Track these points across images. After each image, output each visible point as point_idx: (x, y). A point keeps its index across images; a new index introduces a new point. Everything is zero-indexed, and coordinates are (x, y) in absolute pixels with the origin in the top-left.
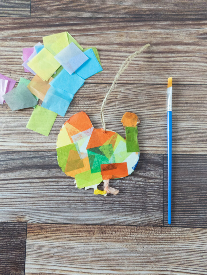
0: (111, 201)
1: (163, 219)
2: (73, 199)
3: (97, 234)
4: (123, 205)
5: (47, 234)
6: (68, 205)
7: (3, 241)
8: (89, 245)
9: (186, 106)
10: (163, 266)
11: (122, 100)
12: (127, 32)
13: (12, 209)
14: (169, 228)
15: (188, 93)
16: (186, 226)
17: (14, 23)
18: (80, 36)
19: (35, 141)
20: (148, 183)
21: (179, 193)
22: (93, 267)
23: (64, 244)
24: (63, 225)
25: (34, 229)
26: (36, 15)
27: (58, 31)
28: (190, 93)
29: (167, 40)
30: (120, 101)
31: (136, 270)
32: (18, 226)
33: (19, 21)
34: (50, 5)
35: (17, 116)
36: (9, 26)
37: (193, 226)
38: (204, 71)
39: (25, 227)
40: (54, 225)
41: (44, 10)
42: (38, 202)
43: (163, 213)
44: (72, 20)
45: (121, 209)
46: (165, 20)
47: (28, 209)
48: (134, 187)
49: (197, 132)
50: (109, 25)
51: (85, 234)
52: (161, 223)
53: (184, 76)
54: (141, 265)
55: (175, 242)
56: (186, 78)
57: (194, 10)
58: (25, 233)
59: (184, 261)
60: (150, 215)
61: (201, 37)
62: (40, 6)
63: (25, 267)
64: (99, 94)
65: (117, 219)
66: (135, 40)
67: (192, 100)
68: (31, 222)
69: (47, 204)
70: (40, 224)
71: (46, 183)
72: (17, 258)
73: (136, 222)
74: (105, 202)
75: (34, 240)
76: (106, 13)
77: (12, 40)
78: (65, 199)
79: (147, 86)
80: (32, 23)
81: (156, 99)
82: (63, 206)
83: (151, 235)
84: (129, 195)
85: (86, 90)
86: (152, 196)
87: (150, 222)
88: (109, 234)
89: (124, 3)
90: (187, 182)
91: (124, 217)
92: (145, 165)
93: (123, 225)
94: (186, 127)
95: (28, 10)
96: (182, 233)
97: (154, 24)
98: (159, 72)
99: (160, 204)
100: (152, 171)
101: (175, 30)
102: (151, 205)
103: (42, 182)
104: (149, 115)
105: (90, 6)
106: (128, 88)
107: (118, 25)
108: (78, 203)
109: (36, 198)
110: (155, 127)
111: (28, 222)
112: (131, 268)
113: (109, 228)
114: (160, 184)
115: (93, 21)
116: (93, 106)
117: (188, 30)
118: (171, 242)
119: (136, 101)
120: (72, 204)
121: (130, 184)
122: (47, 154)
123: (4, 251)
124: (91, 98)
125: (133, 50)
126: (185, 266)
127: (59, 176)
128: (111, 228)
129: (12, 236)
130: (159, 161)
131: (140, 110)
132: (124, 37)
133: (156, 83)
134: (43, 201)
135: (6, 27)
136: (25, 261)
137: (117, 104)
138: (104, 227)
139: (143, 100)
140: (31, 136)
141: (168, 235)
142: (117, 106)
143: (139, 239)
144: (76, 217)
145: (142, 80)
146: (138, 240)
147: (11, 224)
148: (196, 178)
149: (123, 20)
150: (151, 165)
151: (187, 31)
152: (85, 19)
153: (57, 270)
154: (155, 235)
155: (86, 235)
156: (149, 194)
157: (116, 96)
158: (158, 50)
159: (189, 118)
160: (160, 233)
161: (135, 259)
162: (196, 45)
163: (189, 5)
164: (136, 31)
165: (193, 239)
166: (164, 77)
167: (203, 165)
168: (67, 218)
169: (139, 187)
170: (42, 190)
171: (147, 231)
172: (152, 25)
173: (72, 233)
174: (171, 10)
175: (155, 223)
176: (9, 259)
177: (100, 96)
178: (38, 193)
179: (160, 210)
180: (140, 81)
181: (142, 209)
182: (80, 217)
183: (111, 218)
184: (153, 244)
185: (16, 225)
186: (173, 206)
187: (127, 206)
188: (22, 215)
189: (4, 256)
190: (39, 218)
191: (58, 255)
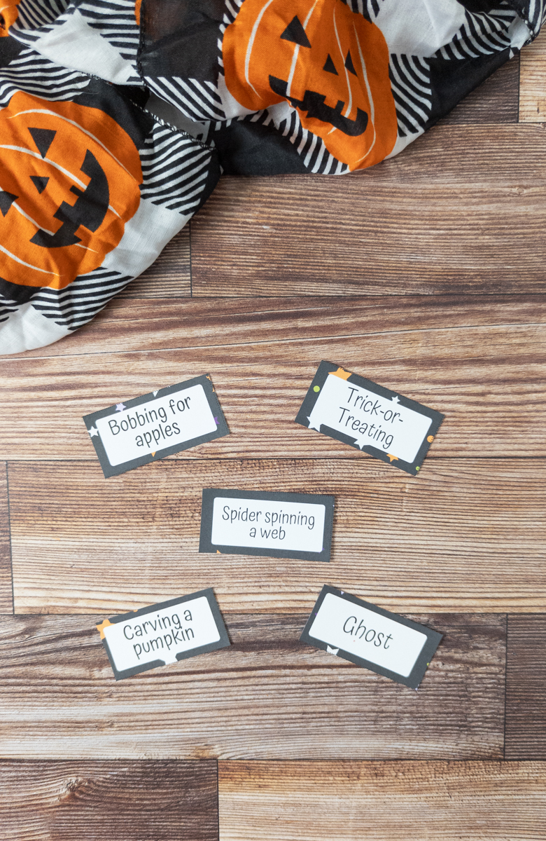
0: (394, 712)
1: (505, 745)
2: (312, 711)
3: (366, 778)
4: (420, 721)
5: (261, 780)
6: (302, 722)
7: (169, 796)
8: (348, 798)
11: (415, 496)
12: (428, 330)
13: (183, 734)
14: (516, 762)
17: (153, 313)
18: (315, 343)
19: (223, 592)
20: (473, 675)
21: (539, 692)
23: (296, 799)
24: (293, 763)
25: (233, 771)
26: (206, 292)
27: (262, 331)
29: (522, 351)
30: (411, 499)
32: (200, 767)
33: (164, 308)
34: (238, 265)
35: (178, 536)
36: (141, 320)
39: (214, 768)
40: (275, 762)
41: (225, 279)
42: (237, 718)
43: (503, 735)
44: (293, 303)
45: (414, 727)
46: (520, 298)
47: (218, 732)
48: (444, 683)
50: (383, 314)
51: (340, 778)
52: (499, 753)
54: (457, 833)
55: (526, 790)
58: (215, 780)
60: (476, 738)
62: (214, 268)
64: (362, 484)
65: (406, 747)
66: (445, 352)
68: (226, 758)
69: (258, 722)
70: (245, 762)
71: (252, 680)
72: (201, 827)
73: (446, 753)
74: (381, 715)
75: (235, 793)
76: (376, 284)
77: (152, 356)
78: (296, 711)
79: (473, 462)
80: (198, 312)
81: (494, 492)
82: (292, 725)
83: (479, 777)
84: (431, 699)
85: (333, 473)
86: (480, 701)
87: (477, 753)
88: (391, 778)
89: (420, 258)
91: (422, 744)
92: (467, 637)
93: (420, 760)
95: (184, 278)
96: (543, 771)
97: (492, 311)
98: (502, 428)
99: (498, 716)
100: (481, 649)
101: (541, 325)
102: (479, 718)
103: (243, 678)
104: (477, 529)
105: (337, 265)
106: (431, 467)
107: (405, 315)
108: (324, 718)
109: (234, 710)
110: (491, 555)
111: (219, 758)
113: (389, 766)
114: (499, 676)
115: (346, 306)
116: (351, 510)
118: (519, 790)
119: (447, 498)
120: (310, 720)
121: (434, 677)
122: (252, 619)
123: (174, 814)
124: (345, 493)
125: (441, 375)
127: (281, 664)
128: (393, 765)
129: (187, 786)
130: (498, 627)
131: (456, 517)
132: (420, 345)
133: (494, 454)
134: (248, 715)
135: (134, 323)
136: (218, 832)
137: (404, 504)
138: (380, 765)
139: (465, 495)
140: (214, 582)
141: (513, 775)
142: (405, 510)
143: (454, 786)
144: (321, 746)
145: (461, 448)
146: (451, 788)
147: (184, 764)
149: (418, 301)
150: (480, 637)
152: (323, 300)
154: (487, 776)
155: (343, 781)
156: (474, 697)
157: (401, 486)
158: (502, 376)
160: (496, 772)
161: (444, 823)
164: (450, 329)
166: (514, 441)
168: (301, 747)
169: (454, 683)
170: (244, 693)
171: (470, 769)
172: (488, 312)
173: (313, 778)
174: (534, 274)
175: (487, 754)
176: (185, 830)
177: (364, 488)
178: (236, 700)
179: (498, 728)
180: (457, 450)
181: (460, 726)
182: (328, 746)
183: (395, 746)
184: (481, 794)
185: (194, 764)
186: (525, 720)
187: (428, 723)
188: (206, 745)
189: (174, 824)
190: (241, 749)
191: (287, 819)
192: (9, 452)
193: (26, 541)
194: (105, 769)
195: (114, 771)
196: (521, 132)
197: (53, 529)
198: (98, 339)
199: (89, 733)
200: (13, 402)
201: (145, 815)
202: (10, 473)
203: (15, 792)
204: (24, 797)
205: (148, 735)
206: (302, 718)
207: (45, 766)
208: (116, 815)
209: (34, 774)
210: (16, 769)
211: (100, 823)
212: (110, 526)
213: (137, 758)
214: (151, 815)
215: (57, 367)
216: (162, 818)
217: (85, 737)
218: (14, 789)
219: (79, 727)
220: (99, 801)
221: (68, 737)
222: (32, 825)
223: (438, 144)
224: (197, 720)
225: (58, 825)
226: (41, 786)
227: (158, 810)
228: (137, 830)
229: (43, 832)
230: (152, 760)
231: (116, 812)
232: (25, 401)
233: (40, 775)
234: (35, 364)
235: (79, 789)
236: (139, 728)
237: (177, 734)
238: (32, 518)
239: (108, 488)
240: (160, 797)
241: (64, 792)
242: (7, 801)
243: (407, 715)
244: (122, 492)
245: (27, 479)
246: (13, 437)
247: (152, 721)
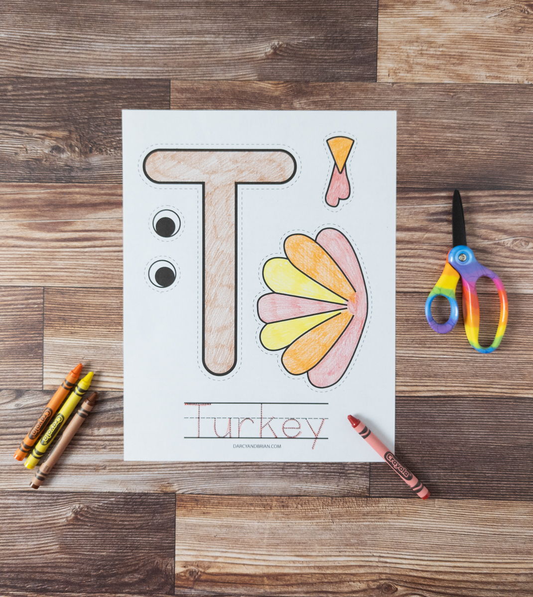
1: (370, 487)
3: (276, 508)
4: (313, 469)
5: (205, 509)
6: (234, 469)
7: (142, 519)
8: (264, 522)
9: (406, 324)
10: (368, 551)
13: (153, 475)
14: (377, 499)
15: (409, 305)
16: (401, 496)
22: (271, 553)
23: (229, 522)
24: (227, 497)
25: (186, 502)
28: (413, 305)
31: (331, 556)
32: (164, 499)
37: (410, 496)
38: (434, 272)
40: (215, 496)
42: (190, 465)
43: (368, 479)
45: (309, 473)
47: (177, 475)
49: (422, 363)
51: (258, 508)
52: (366, 492)
53: (404, 279)
54: (337, 549)
55: (384, 518)
56: (407, 282)
57: (423, 175)
58: (173, 508)
59: (398, 543)
60: (351, 482)
61: (432, 218)
63: (175, 553)
65: (303, 487)
67: (416, 316)
68: (181, 493)
69: (204, 468)
70: (194, 495)
72: (163, 541)
73: (330, 492)
74: (287, 464)
75: (187, 518)
82: (227, 470)
83: (352, 509)
87: (351, 492)
88: (293, 508)
90: (404, 436)
91: (314, 485)
93: (313, 496)
94: (406, 357)
96: (395, 505)
99: (366, 467)
102: (352, 467)
108: (248, 465)
111: (177, 492)
112: (324, 554)
113: (292, 500)
117: (413, 206)
120: (239, 467)
123: (145, 532)
126: (399, 550)
128: (295, 500)
129: (154, 512)
134: (197, 463)
136: (175, 546)
138: (286, 499)
141: (375, 508)
143: (335, 515)
144: (246, 486)
146: (333, 516)
147: (153, 496)
148: (417, 430)
151: (411, 208)
153: (220, 557)
155: (260, 510)
159: (410, 343)
160: (364, 505)
161: (329, 541)
162: (423, 232)
163: (416, 167)
165: (410, 513)
167: (428, 411)
168: (232, 486)
171: (346, 503)
173: (240, 508)
175: (358, 493)
176: (152, 543)
179: (365, 475)
181: (340, 473)
182: (251, 486)
183: (296, 487)
184: (354, 520)
185: (160, 496)
186: (382, 469)
187: (318, 470)
188: (168, 483)
189: (144, 539)
190: (192, 486)
191: (222, 537)
192: (45, 281)
193: (53, 341)
194: (99, 499)
195: (105, 501)
196: (379, 88)
197: (72, 333)
198: (108, 209)
199: (89, 473)
200: (50, 248)
201: (125, 532)
202: (45, 295)
203: (36, 515)
204: (42, 518)
205: (129, 475)
206: (234, 466)
207: (58, 496)
208: (105, 532)
209: (50, 501)
210: (38, 498)
211: (94, 537)
212: (110, 331)
213: (121, 491)
214: (129, 532)
215: (80, 226)
216: (136, 535)
217: (86, 476)
218: (36, 512)
219: (83, 469)
220: (93, 522)
221: (75, 476)
222: (47, 538)
223: (327, 94)
224: (163, 466)
225: (65, 539)
226: (55, 510)
227: (134, 529)
228: (119, 543)
229: (54, 544)
230: (131, 493)
231: (105, 530)
232: (58, 248)
233: (54, 503)
234: (66, 224)
235: (81, 513)
236: (123, 470)
237: (149, 475)
238: (58, 325)
239: (110, 306)
240: (136, 519)
241: (70, 515)
242: (30, 521)
243: (305, 465)
244: (119, 309)
245: (56, 299)
246: (48, 271)
247: (132, 466)
